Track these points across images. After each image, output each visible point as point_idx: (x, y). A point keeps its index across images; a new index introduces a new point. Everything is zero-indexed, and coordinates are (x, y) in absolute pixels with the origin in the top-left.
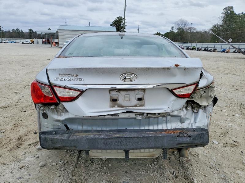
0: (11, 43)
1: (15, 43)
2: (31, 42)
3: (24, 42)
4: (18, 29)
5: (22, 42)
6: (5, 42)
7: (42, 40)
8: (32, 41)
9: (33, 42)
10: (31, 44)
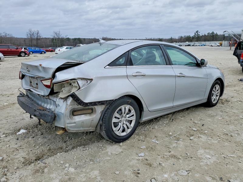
0: (202, 46)
1: (205, 45)
2: (219, 45)
3: (213, 45)
4: (213, 32)
5: (210, 45)
6: (196, 46)
7: (229, 42)
8: (221, 43)
9: (221, 45)
10: (219, 46)
